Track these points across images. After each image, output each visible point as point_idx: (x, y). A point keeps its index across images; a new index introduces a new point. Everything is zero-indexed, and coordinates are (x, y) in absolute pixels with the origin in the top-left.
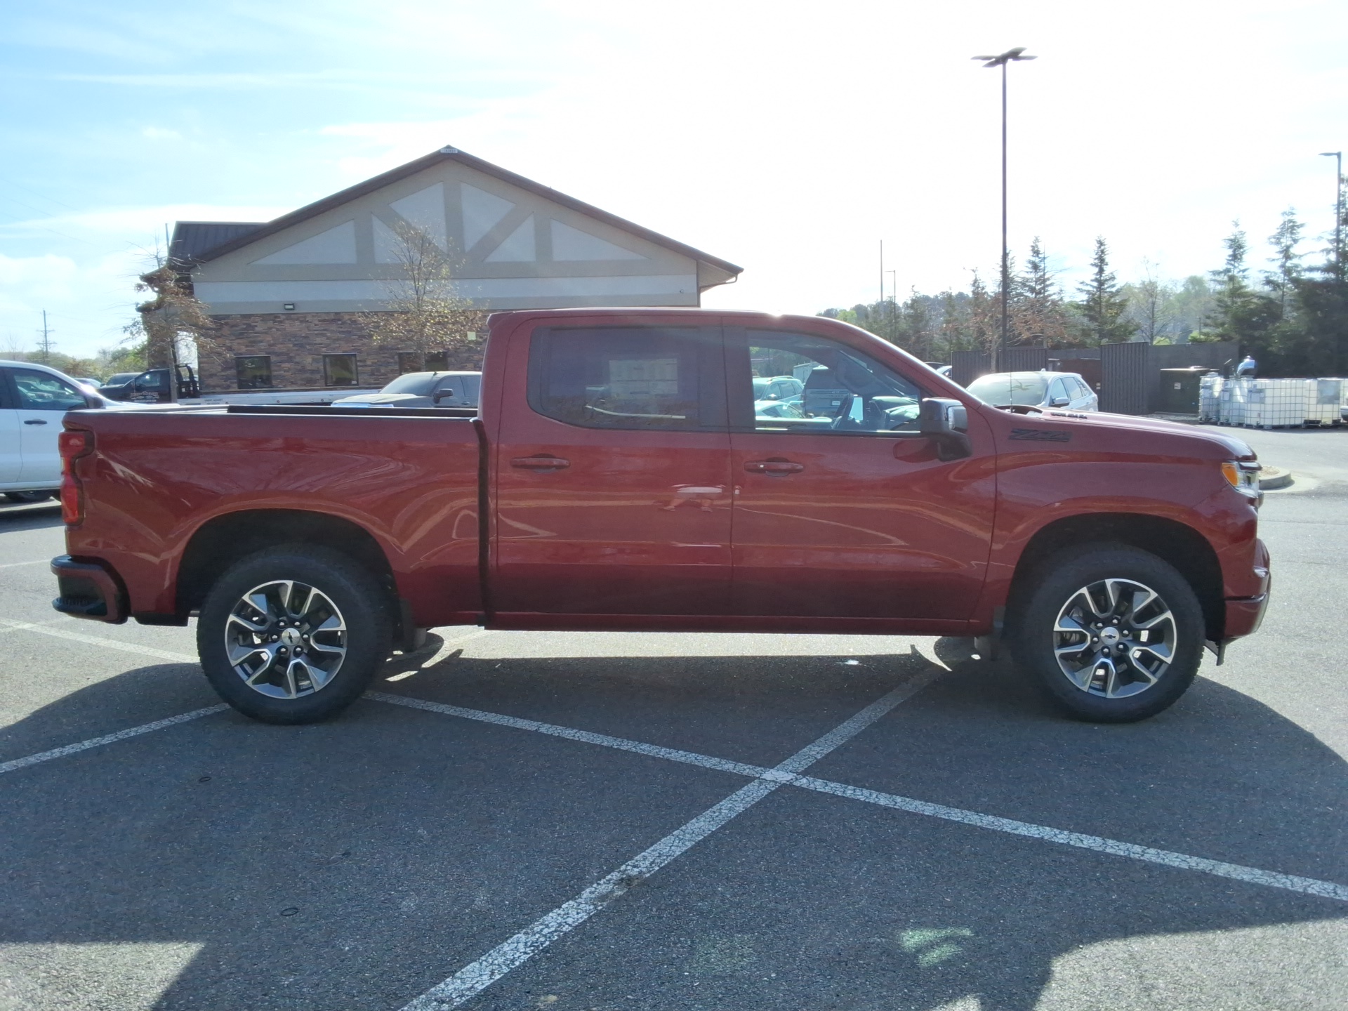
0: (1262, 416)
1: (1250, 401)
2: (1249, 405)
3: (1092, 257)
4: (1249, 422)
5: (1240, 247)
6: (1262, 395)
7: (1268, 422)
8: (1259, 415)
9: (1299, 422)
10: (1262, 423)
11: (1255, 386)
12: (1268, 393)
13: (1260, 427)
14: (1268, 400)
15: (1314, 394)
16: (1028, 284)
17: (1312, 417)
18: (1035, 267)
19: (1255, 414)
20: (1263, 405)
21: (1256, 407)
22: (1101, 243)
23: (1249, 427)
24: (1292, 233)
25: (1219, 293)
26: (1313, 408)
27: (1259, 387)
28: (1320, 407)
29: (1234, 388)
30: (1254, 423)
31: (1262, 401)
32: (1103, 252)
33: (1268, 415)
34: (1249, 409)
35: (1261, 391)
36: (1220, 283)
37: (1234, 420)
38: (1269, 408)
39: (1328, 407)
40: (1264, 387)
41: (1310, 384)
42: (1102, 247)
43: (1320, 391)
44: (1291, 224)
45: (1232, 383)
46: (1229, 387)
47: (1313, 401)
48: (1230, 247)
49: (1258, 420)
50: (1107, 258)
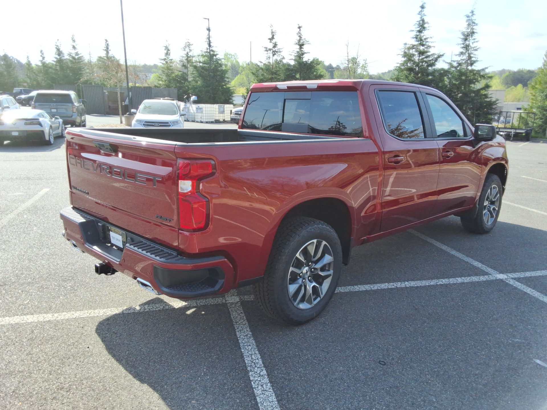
0: (202, 118)
1: (197, 112)
2: (197, 114)
3: (104, 46)
4: (197, 120)
5: (169, 50)
6: (202, 110)
7: (204, 120)
8: (201, 118)
9: (213, 120)
10: (202, 121)
11: (199, 107)
12: (204, 109)
13: (202, 122)
14: (204, 112)
15: (217, 110)
16: (71, 55)
17: (217, 118)
18: (74, 47)
19: (199, 117)
20: (202, 114)
21: (200, 114)
22: (107, 41)
23: (197, 122)
24: (189, 47)
25: (163, 68)
26: (217, 115)
27: (200, 107)
28: (219, 114)
29: (189, 107)
30: (199, 120)
31: (202, 112)
32: (108, 44)
33: (204, 118)
34: (197, 115)
35: (201, 109)
36: (163, 64)
37: (190, 119)
38: (204, 115)
39: (221, 115)
40: (202, 107)
41: (216, 106)
42: (107, 43)
43: (219, 109)
44: (189, 44)
45: (188, 105)
46: (187, 106)
47: (217, 113)
48: (165, 49)
49: (201, 119)
50: (110, 48)
